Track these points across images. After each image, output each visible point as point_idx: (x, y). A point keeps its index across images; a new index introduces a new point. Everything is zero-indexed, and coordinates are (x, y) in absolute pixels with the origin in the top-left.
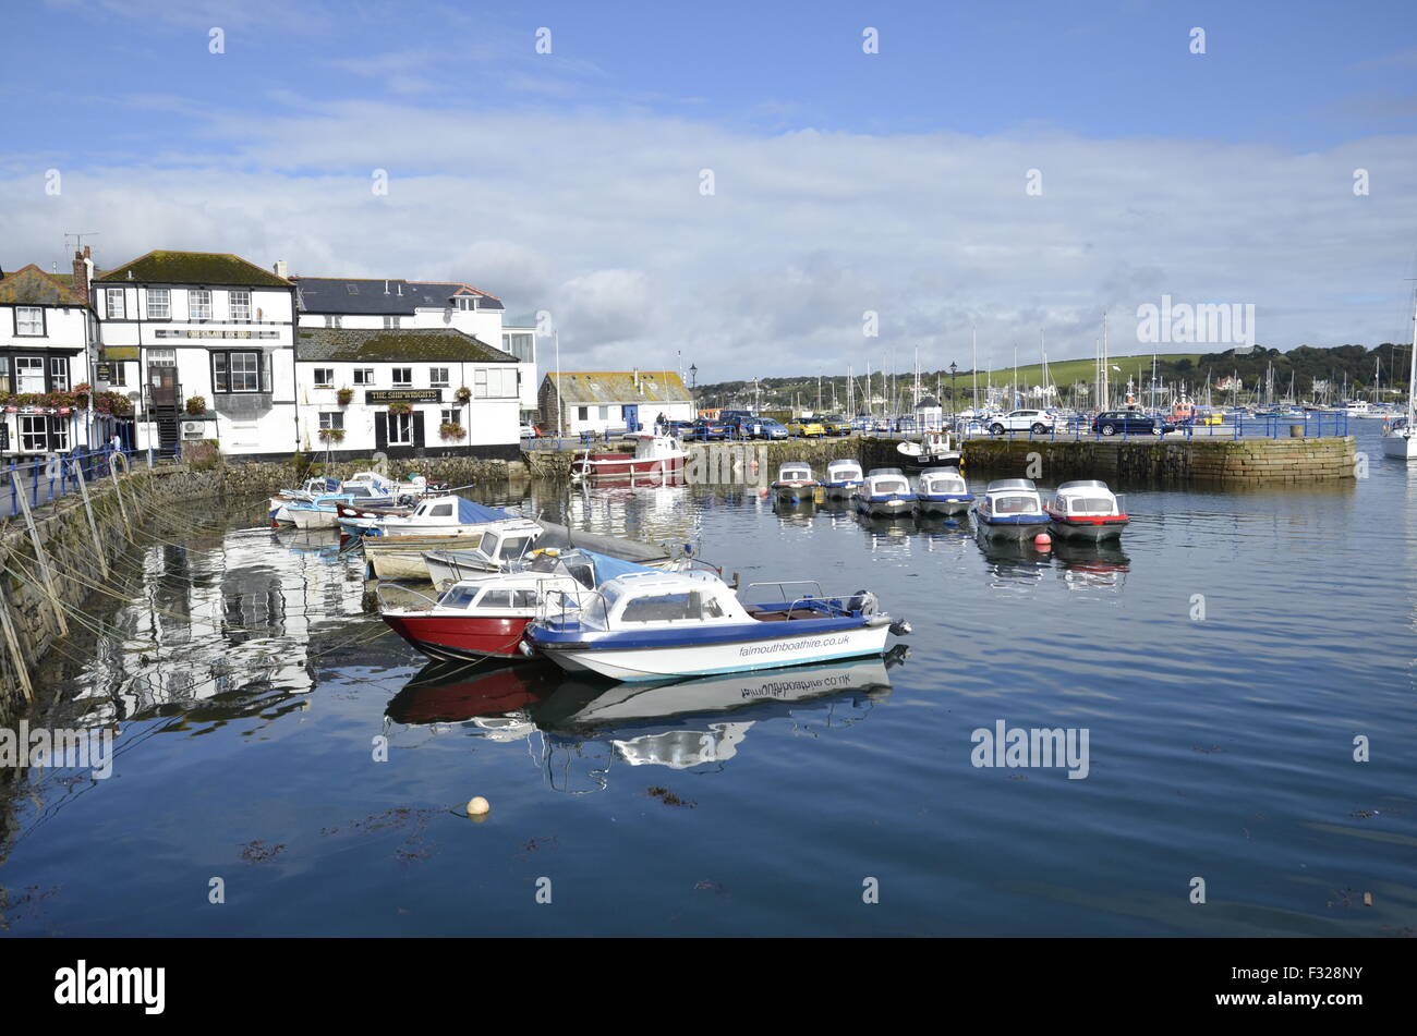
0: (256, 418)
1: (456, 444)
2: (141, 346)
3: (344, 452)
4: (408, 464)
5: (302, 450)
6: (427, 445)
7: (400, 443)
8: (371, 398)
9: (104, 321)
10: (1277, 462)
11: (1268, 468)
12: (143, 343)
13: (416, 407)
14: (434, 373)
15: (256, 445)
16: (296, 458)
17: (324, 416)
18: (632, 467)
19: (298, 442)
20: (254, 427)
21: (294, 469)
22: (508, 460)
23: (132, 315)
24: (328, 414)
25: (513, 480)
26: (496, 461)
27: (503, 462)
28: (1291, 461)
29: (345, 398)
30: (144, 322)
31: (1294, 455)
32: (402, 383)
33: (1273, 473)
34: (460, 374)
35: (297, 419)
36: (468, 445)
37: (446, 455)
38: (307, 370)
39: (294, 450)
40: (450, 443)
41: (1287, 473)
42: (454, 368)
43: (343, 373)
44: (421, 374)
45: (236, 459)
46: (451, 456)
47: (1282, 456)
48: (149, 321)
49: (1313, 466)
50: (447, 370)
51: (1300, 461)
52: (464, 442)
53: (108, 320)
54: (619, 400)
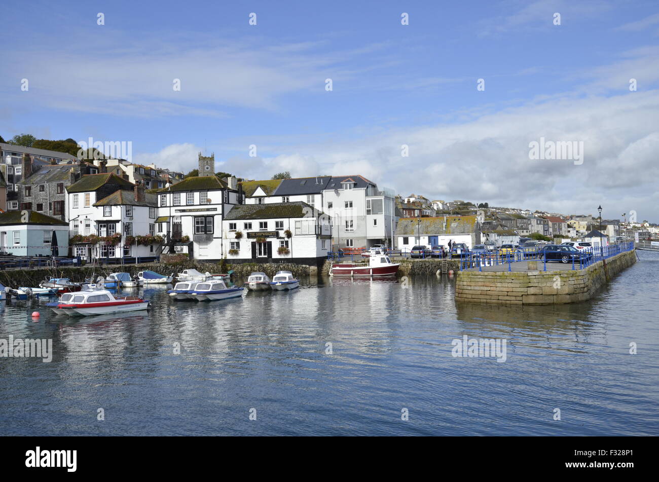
0: (207, 245)
1: (286, 257)
2: (170, 216)
3: (240, 259)
4: (265, 266)
5: (223, 258)
6: (273, 257)
7: (263, 256)
8: (249, 236)
9: (160, 207)
10: (476, 288)
11: (471, 292)
12: (171, 215)
13: (268, 240)
14: (277, 223)
15: (207, 256)
16: (221, 262)
17: (232, 243)
18: (352, 272)
19: (222, 255)
20: (207, 248)
21: (220, 266)
22: (310, 265)
23: (168, 205)
24: (234, 243)
25: (312, 275)
26: (304, 266)
27: (308, 266)
28: (486, 288)
29: (239, 236)
30: (172, 207)
31: (488, 284)
32: (263, 228)
33: (473, 297)
34: (289, 223)
35: (222, 245)
36: (291, 257)
37: (281, 262)
38: (227, 223)
39: (220, 258)
40: (282, 257)
41: (482, 297)
42: (285, 221)
43: (240, 224)
44: (271, 224)
45: (200, 261)
46: (284, 263)
47: (480, 284)
48: (174, 206)
49: (500, 293)
50: (283, 222)
51: (492, 289)
52: (289, 256)
53: (161, 207)
54: (427, 233)
